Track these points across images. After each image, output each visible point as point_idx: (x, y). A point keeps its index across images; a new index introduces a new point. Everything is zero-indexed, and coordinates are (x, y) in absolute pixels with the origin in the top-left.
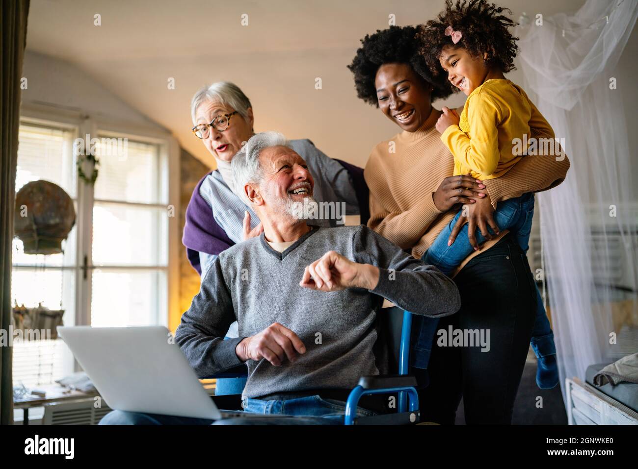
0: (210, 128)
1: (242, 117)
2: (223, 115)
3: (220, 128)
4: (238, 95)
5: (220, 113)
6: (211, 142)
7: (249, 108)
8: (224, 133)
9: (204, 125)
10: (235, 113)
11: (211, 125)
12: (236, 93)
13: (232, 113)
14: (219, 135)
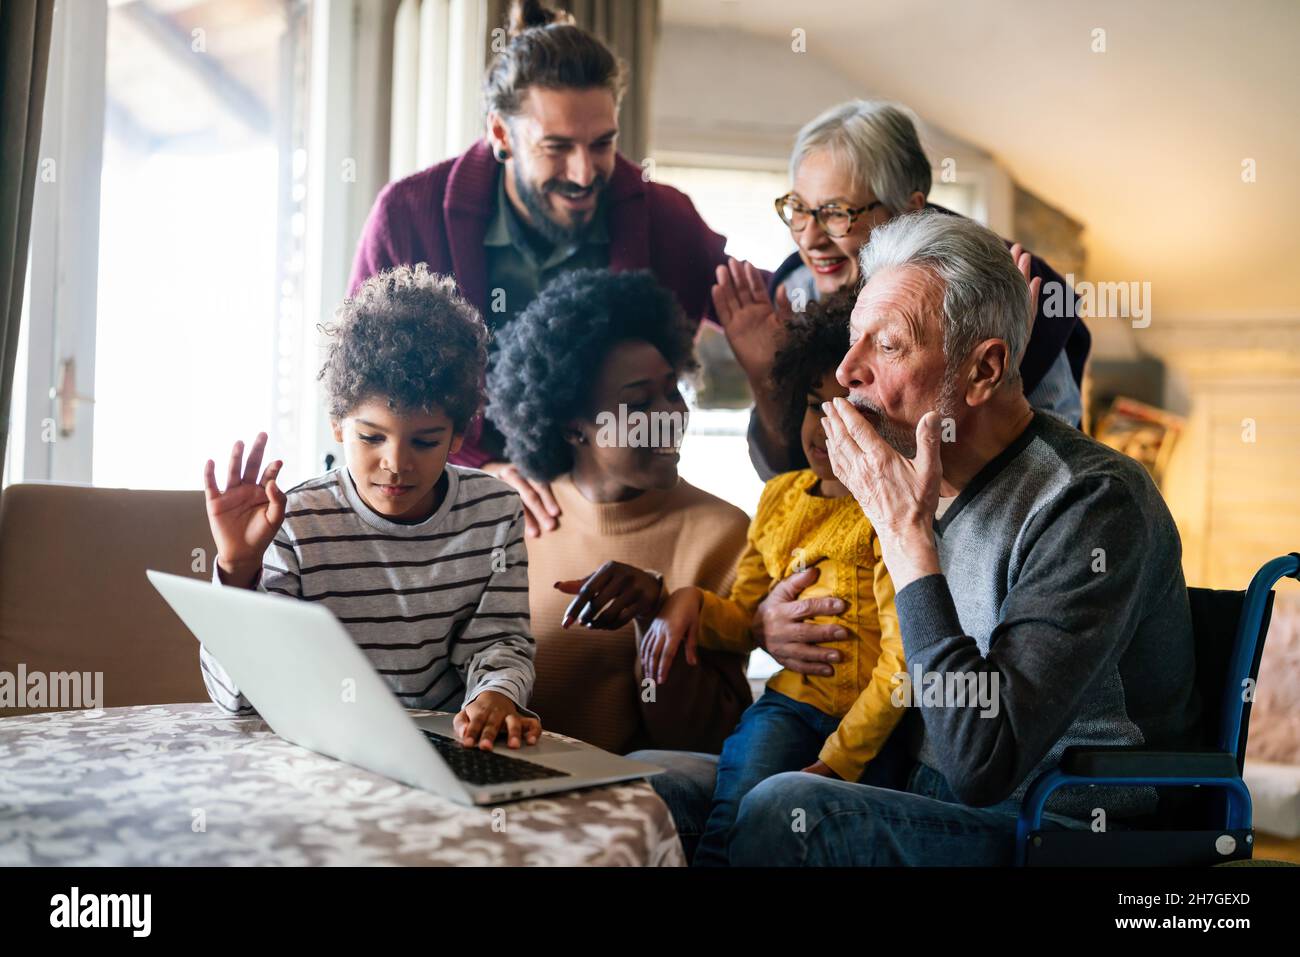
7: (917, 194)
10: (875, 205)
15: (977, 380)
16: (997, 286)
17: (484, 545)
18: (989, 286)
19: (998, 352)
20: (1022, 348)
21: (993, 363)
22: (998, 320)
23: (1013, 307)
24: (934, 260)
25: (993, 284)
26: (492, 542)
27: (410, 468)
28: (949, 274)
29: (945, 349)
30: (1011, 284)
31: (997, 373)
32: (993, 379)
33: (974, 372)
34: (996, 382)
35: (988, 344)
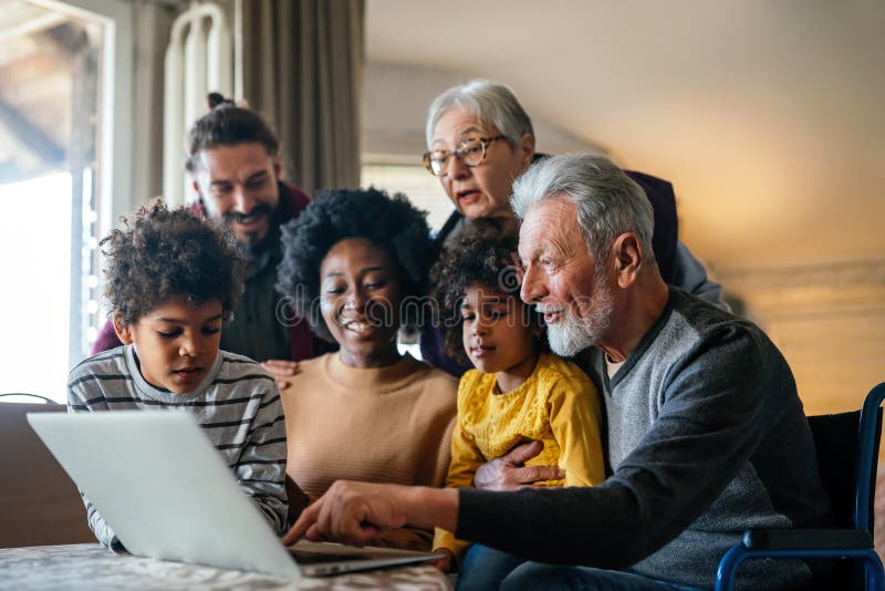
0: (452, 160)
1: (512, 146)
2: (478, 139)
3: (468, 161)
4: (510, 108)
5: (473, 135)
6: (451, 183)
7: (527, 135)
8: (474, 170)
9: (443, 152)
10: (500, 138)
11: (456, 154)
12: (507, 104)
13: (494, 138)
14: (465, 172)
15: (623, 268)
16: (614, 194)
17: (235, 419)
18: (608, 197)
19: (630, 242)
20: (651, 232)
21: (630, 252)
22: (624, 217)
23: (632, 206)
24: (561, 191)
25: (610, 194)
26: (242, 416)
27: (204, 351)
28: (575, 198)
29: (590, 254)
30: (624, 190)
31: (635, 259)
32: (634, 263)
33: (618, 263)
34: (637, 265)
35: (621, 239)
